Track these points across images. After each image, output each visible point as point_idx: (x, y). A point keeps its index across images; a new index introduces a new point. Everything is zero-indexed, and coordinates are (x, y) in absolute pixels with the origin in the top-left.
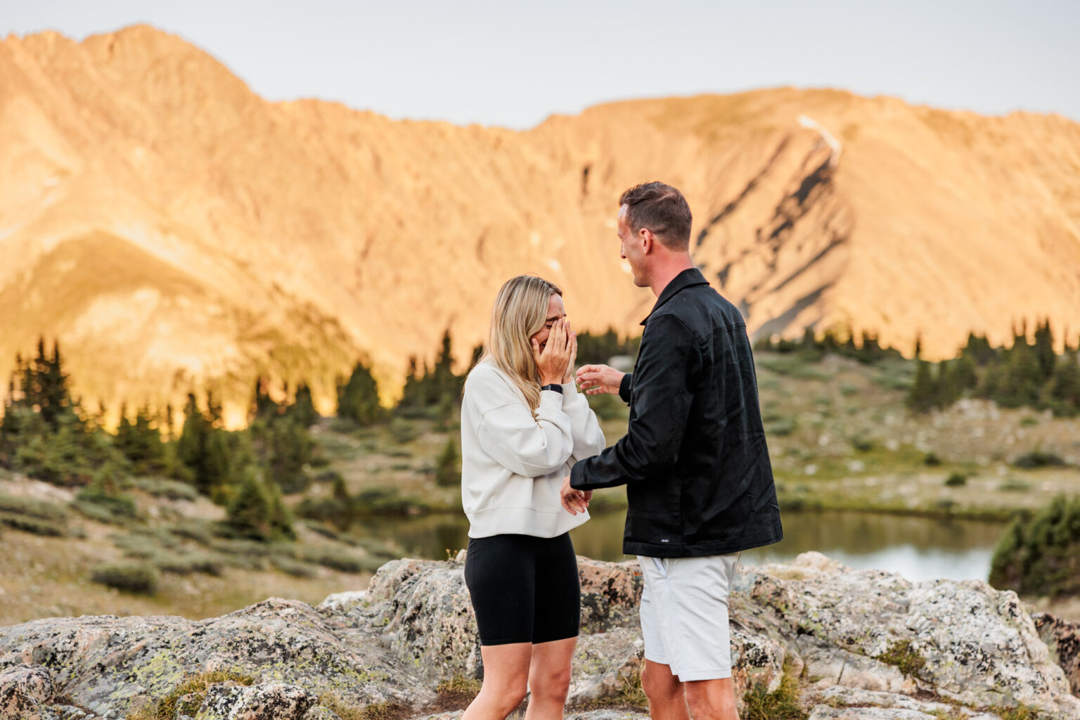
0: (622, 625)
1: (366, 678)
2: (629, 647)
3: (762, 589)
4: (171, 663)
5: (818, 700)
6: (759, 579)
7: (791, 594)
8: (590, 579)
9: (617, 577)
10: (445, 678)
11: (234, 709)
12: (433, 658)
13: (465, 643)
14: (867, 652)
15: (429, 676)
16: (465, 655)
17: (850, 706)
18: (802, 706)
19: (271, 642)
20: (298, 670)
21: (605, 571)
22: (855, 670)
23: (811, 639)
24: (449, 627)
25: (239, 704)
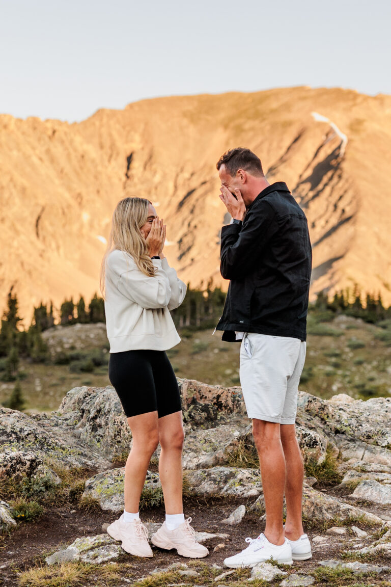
0: (226, 424)
1: (68, 453)
2: (231, 436)
3: (312, 406)
5: (349, 469)
6: (310, 399)
7: (331, 409)
8: (205, 395)
9: (222, 394)
10: (117, 454)
12: (109, 442)
13: (129, 432)
14: (379, 444)
15: (106, 453)
16: (129, 440)
17: (369, 472)
18: (340, 472)
19: (9, 430)
20: (27, 447)
21: (214, 390)
22: (371, 454)
23: (344, 436)
24: (119, 422)
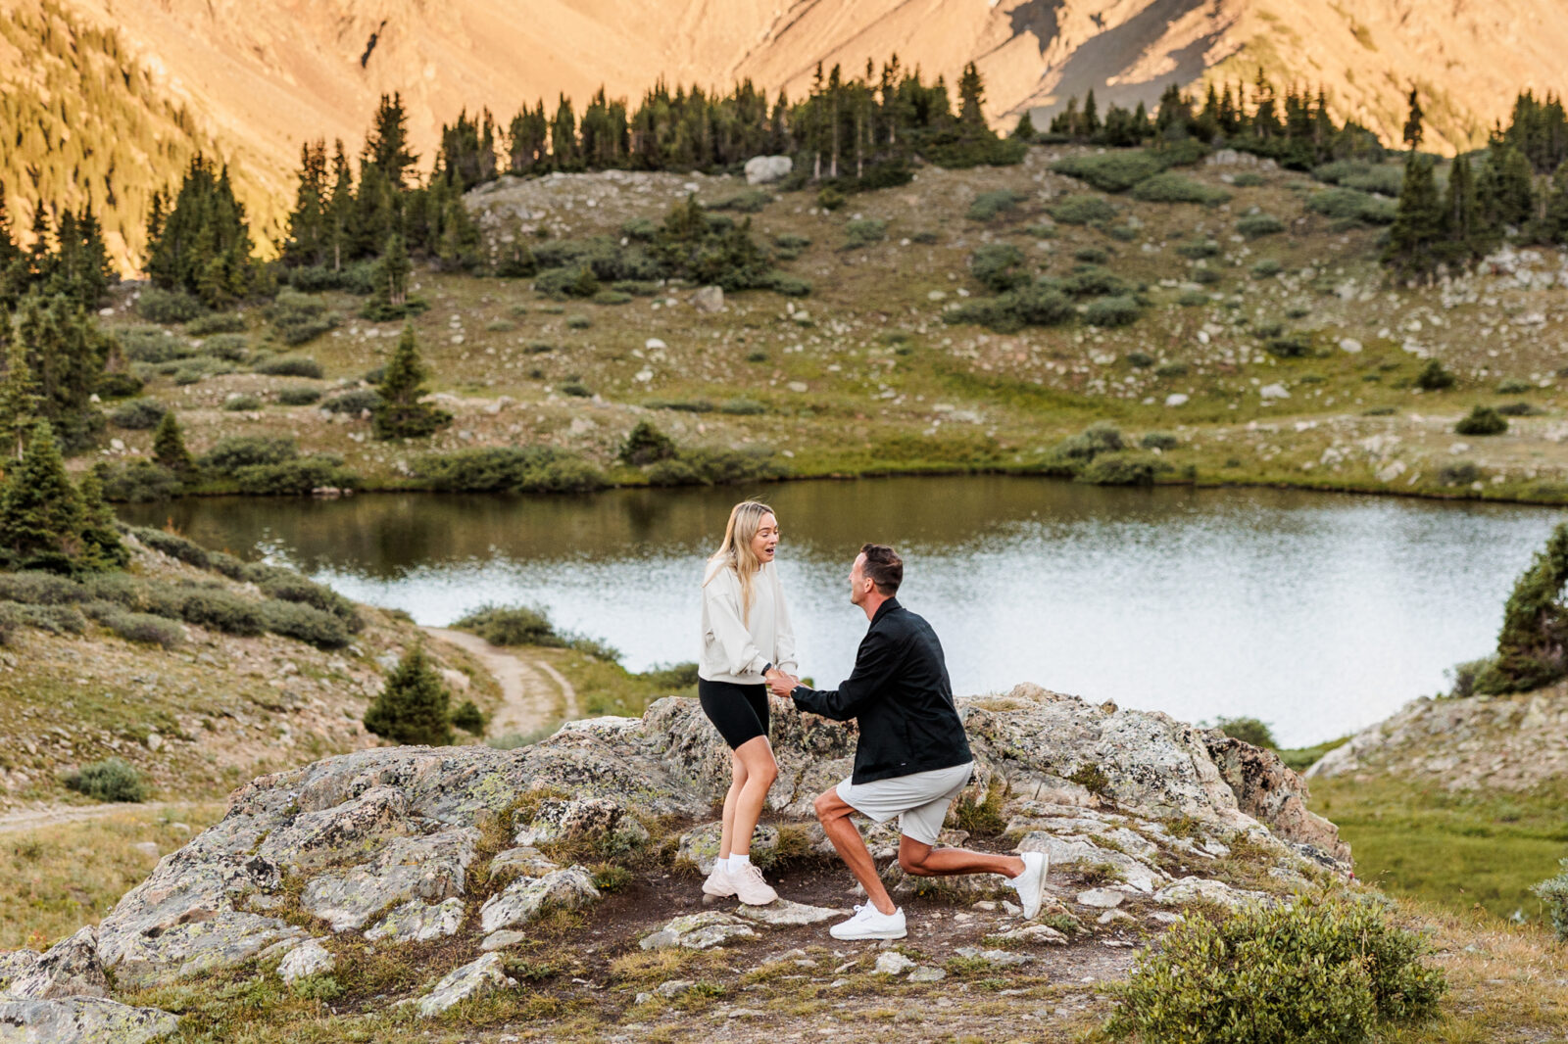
1: (656, 795)
4: (501, 784)
5: (1015, 812)
6: (971, 712)
7: (999, 725)
11: (564, 819)
12: (707, 779)
14: (1060, 773)
15: (704, 793)
17: (1040, 816)
18: (1003, 816)
19: (580, 767)
20: (603, 788)
22: (1050, 788)
23: (1015, 762)
24: (720, 754)
25: (568, 814)
